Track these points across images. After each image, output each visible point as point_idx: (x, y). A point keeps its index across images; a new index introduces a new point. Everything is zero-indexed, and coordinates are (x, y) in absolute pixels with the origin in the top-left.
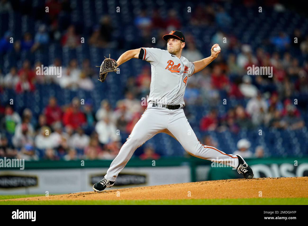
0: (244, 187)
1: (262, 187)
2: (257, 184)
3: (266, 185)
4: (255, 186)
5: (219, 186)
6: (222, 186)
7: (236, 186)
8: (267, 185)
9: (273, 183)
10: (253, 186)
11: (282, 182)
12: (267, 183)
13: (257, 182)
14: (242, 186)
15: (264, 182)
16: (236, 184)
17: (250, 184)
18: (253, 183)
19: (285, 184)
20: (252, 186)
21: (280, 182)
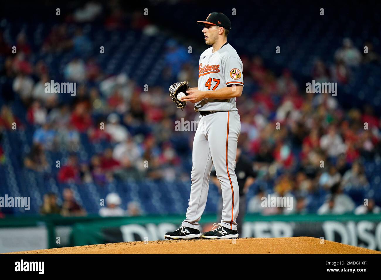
0: (155, 251)
1: (177, 251)
2: (171, 248)
3: (182, 249)
4: (169, 251)
5: (124, 250)
6: (128, 251)
7: (145, 250)
8: (184, 249)
9: (191, 246)
10: (166, 250)
11: (201, 246)
12: (183, 246)
13: (170, 245)
14: (153, 250)
15: (179, 245)
16: (145, 248)
17: (162, 248)
18: (166, 247)
19: (206, 247)
20: (164, 250)
21: (199, 245)
